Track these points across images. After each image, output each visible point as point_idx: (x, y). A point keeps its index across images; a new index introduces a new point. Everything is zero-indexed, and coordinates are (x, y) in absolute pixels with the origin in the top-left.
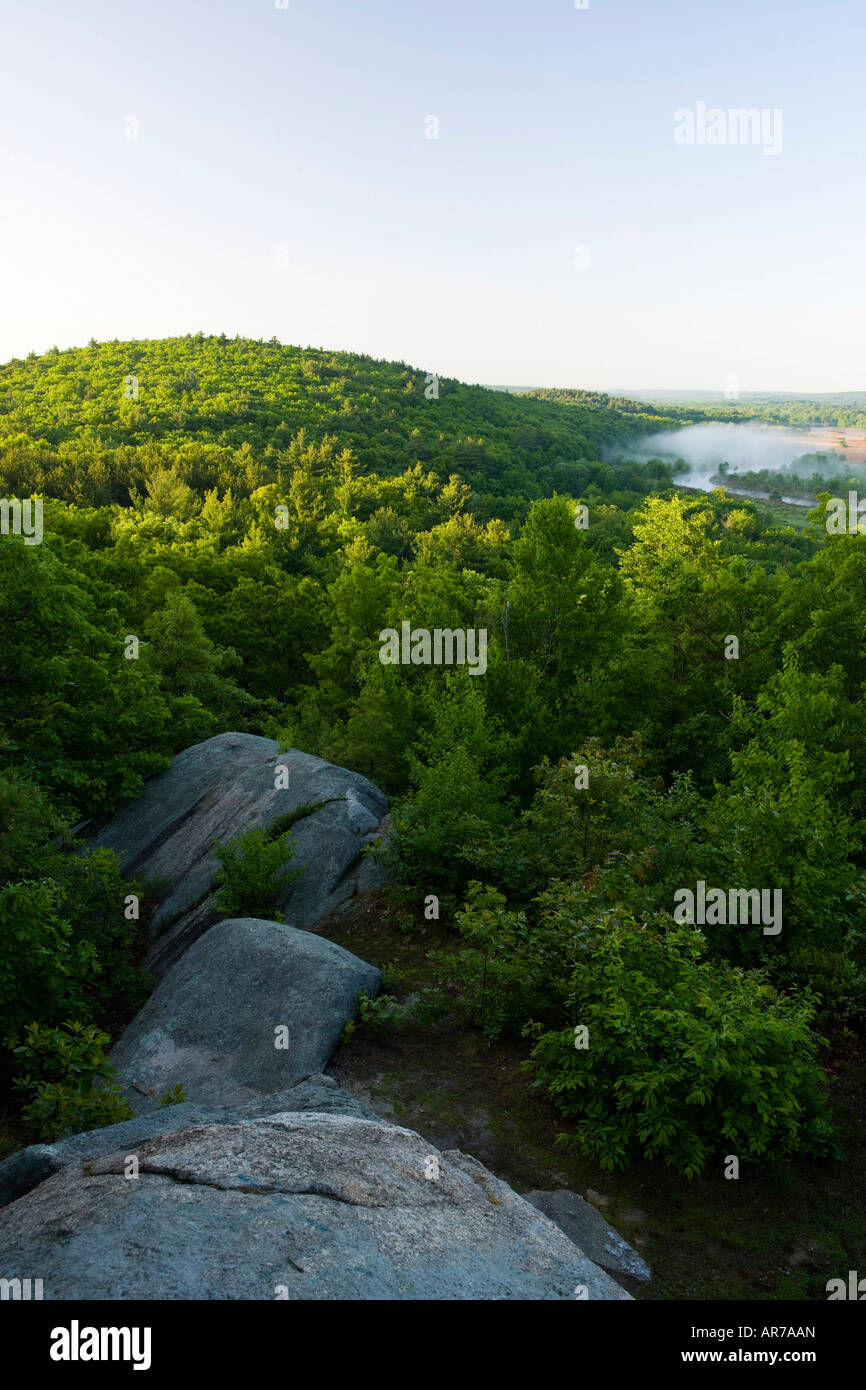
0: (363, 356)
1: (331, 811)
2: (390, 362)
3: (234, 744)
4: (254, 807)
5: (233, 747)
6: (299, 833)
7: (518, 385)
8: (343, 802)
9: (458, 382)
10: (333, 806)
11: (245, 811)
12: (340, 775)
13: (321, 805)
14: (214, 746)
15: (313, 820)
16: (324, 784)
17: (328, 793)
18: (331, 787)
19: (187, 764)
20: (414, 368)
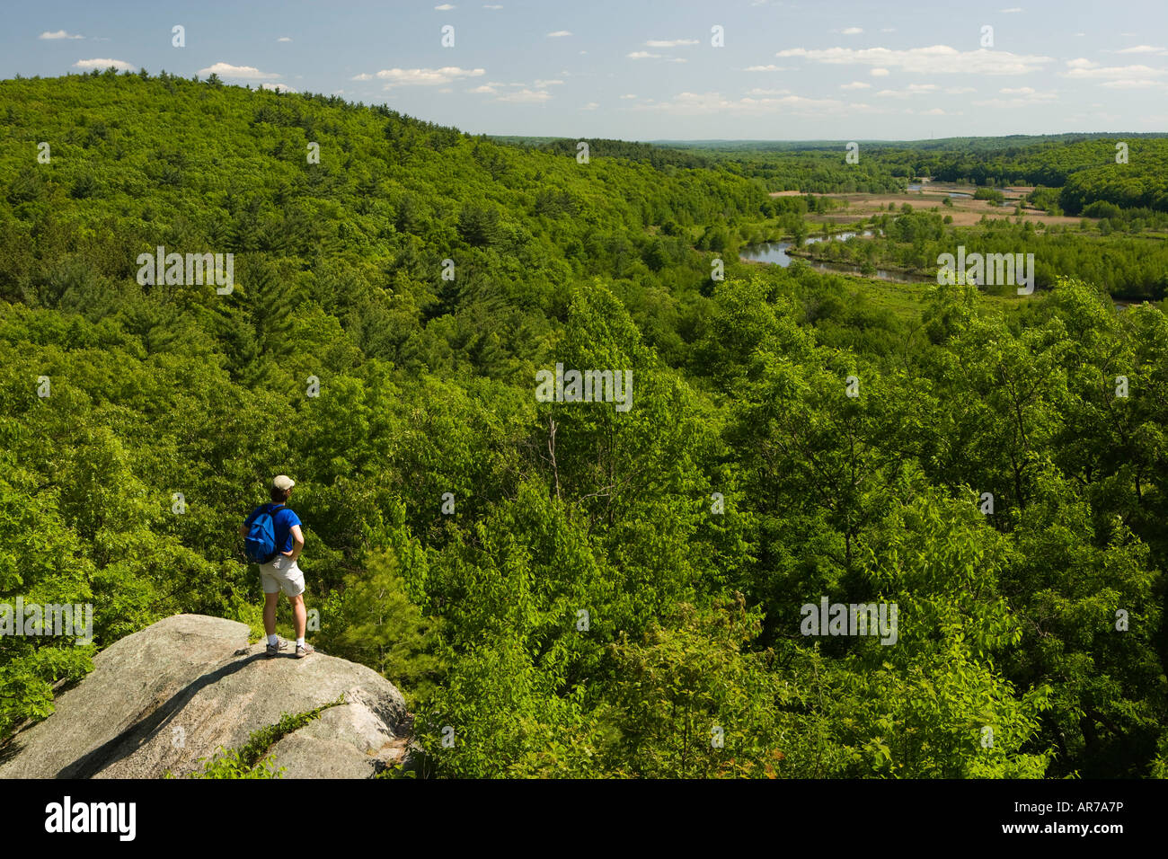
0: (333, 99)
1: (330, 722)
2: (369, 106)
3: (185, 631)
4: (218, 723)
5: (184, 636)
6: (286, 755)
7: (536, 136)
8: (346, 706)
9: (458, 132)
10: (330, 713)
11: (206, 727)
12: (339, 669)
13: (314, 714)
14: (156, 635)
15: (302, 734)
16: (319, 684)
17: (324, 696)
18: (329, 687)
19: (119, 663)
20: (402, 115)
